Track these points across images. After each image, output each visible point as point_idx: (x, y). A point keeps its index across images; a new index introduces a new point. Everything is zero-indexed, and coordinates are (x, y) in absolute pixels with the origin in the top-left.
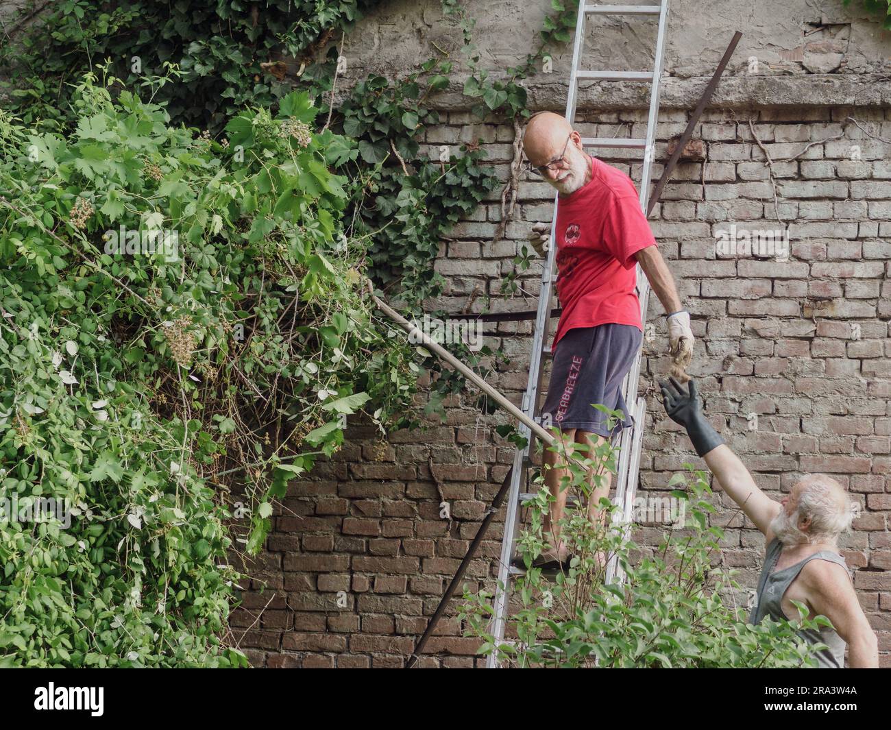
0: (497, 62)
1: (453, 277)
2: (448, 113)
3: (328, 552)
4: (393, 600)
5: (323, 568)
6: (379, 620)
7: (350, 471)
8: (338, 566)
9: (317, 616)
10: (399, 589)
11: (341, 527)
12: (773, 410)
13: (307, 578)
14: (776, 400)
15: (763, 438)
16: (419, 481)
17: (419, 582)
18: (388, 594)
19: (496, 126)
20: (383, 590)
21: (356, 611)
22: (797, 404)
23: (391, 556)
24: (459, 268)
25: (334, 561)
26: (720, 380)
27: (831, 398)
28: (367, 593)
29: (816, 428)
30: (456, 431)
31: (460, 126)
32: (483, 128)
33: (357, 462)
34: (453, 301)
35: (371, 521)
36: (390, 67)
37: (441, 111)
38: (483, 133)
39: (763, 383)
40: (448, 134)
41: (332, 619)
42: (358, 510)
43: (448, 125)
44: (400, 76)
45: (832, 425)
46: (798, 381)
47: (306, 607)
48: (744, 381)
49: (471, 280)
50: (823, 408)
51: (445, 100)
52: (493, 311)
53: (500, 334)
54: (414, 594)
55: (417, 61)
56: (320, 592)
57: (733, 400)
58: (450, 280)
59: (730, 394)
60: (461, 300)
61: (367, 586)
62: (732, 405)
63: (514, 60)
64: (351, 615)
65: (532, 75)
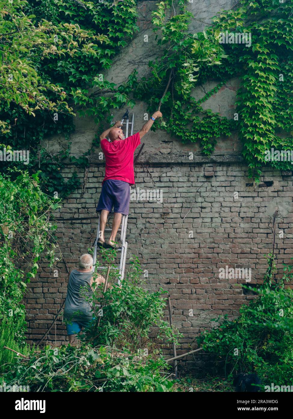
0: (80, 151)
1: (69, 208)
2: (67, 165)
3: (36, 282)
4: (54, 294)
5: (35, 286)
6: (51, 300)
7: (42, 260)
8: (39, 286)
9: (33, 300)
10: (56, 292)
11: (40, 275)
12: (154, 242)
13: (31, 289)
14: (155, 240)
15: (151, 250)
16: (61, 263)
17: (61, 290)
18: (53, 293)
19: (80, 168)
20: (51, 292)
21: (44, 298)
22: (160, 241)
23: (53, 283)
24: (71, 206)
25: (38, 285)
26: (140, 235)
27: (169, 239)
28: (47, 293)
29: (165, 247)
30: (70, 249)
31: (70, 168)
32: (77, 169)
33: (44, 258)
34: (69, 215)
35: (48, 274)
36: (52, 152)
37: (65, 164)
38: (77, 170)
39: (151, 235)
40: (67, 170)
41: (38, 300)
42: (44, 271)
43: (67, 168)
44: (54, 155)
45: (169, 246)
46: (160, 234)
47: (31, 297)
48: (146, 235)
49: (74, 209)
50: (167, 242)
51: (67, 161)
52: (80, 217)
53: (81, 223)
54: (60, 293)
55: (59, 151)
56: (34, 293)
57: (144, 240)
58: (68, 209)
59: (142, 238)
60: (71, 214)
61: (47, 291)
62: (143, 241)
63: (85, 150)
64: (43, 299)
65: (90, 154)
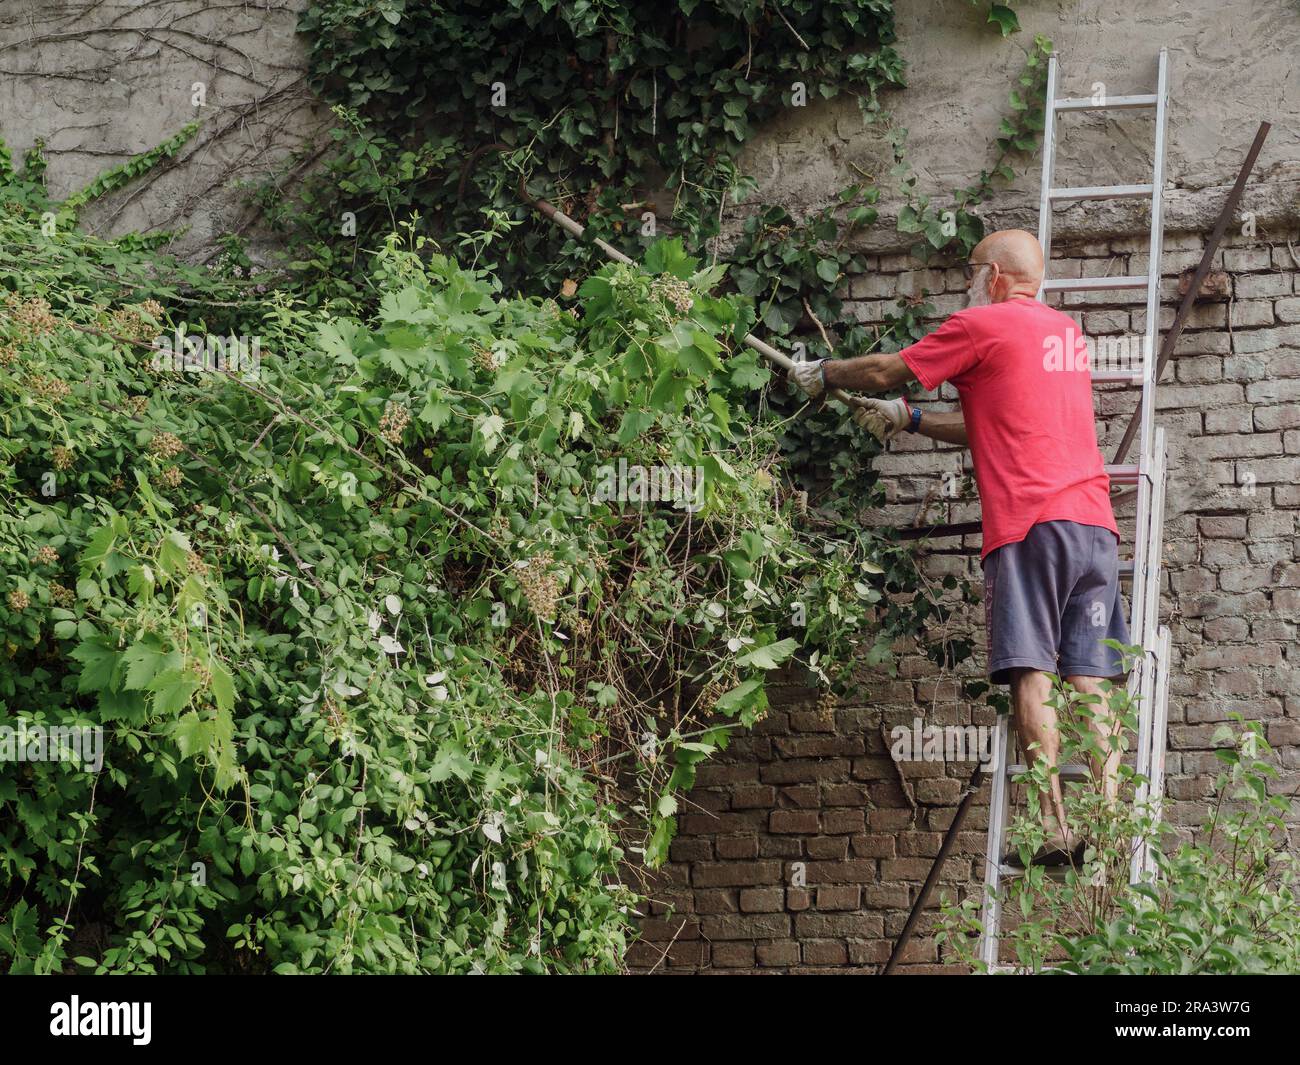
0: (939, 184)
1: (899, 477)
2: (879, 256)
3: (753, 859)
4: (843, 919)
5: (746, 881)
6: (827, 947)
7: (775, 747)
8: (767, 877)
9: (742, 946)
10: (851, 904)
11: (767, 823)
13: (725, 896)
16: (868, 755)
17: (877, 893)
18: (836, 911)
19: (944, 270)
20: (830, 906)
21: (794, 936)
23: (837, 859)
24: (906, 465)
25: (760, 871)
26: (1270, 596)
28: (808, 911)
30: (915, 686)
31: (896, 274)
32: (927, 275)
33: (784, 735)
34: (900, 510)
35: (808, 813)
36: (797, 199)
37: (869, 255)
38: (928, 281)
40: (880, 286)
41: (763, 950)
42: (789, 801)
43: (879, 273)
44: (810, 211)
47: (727, 935)
49: (923, 480)
51: (874, 240)
52: (955, 521)
53: (965, 551)
54: (872, 908)
55: (832, 190)
56: (744, 914)
57: (1288, 622)
58: (894, 482)
59: (1284, 613)
60: (911, 508)
61: (807, 901)
62: (1287, 628)
63: (963, 180)
64: (787, 942)
65: (988, 198)
